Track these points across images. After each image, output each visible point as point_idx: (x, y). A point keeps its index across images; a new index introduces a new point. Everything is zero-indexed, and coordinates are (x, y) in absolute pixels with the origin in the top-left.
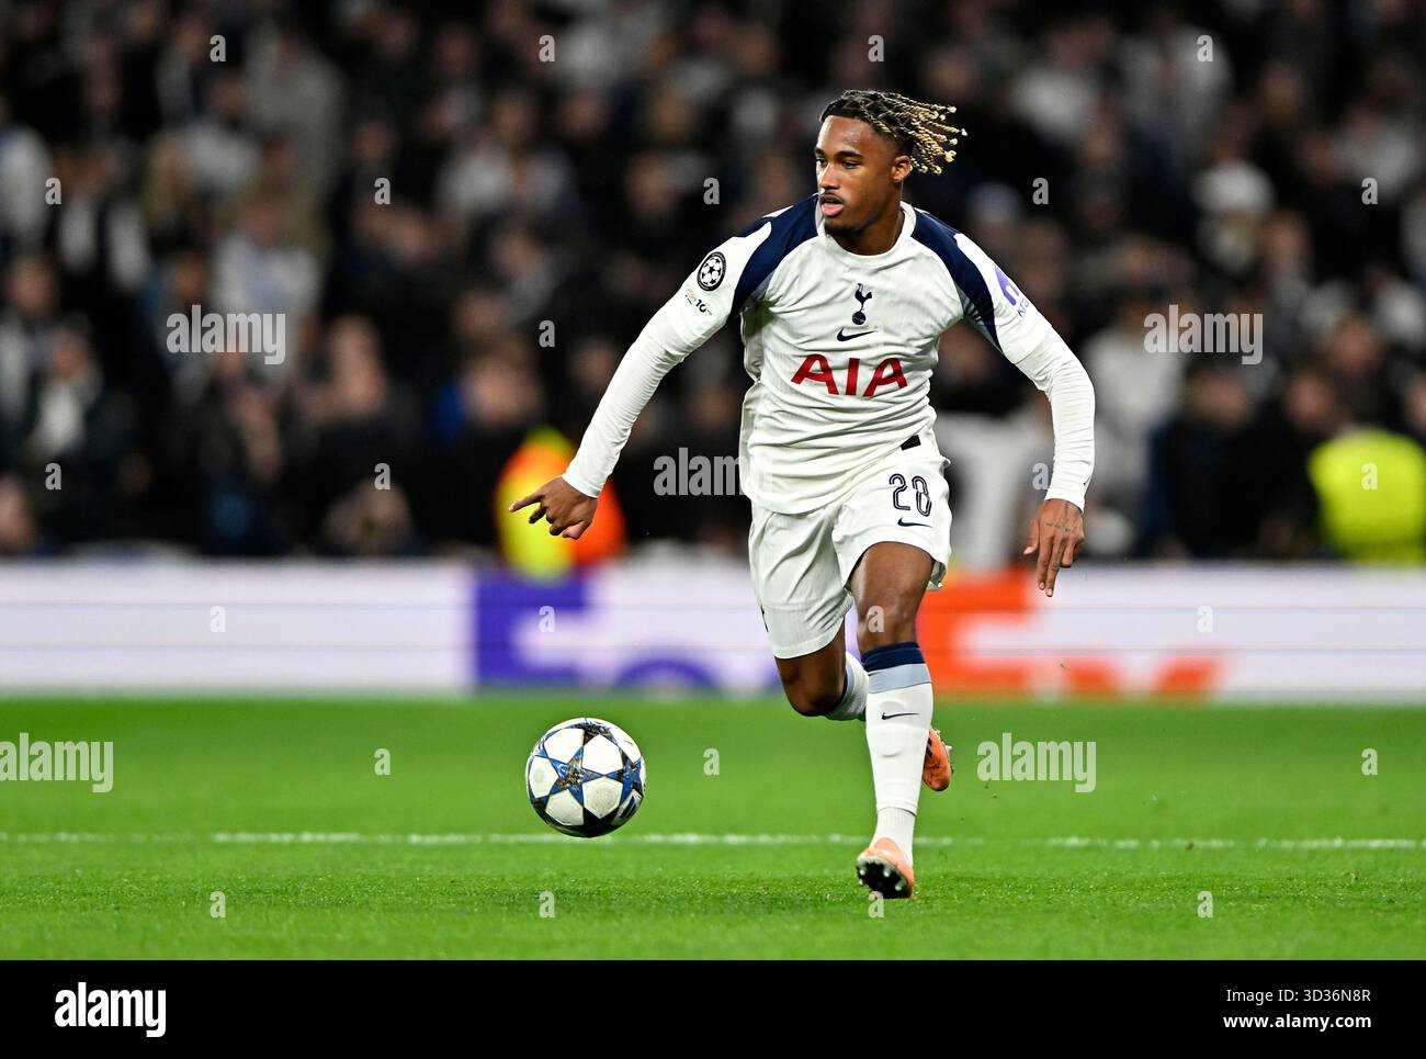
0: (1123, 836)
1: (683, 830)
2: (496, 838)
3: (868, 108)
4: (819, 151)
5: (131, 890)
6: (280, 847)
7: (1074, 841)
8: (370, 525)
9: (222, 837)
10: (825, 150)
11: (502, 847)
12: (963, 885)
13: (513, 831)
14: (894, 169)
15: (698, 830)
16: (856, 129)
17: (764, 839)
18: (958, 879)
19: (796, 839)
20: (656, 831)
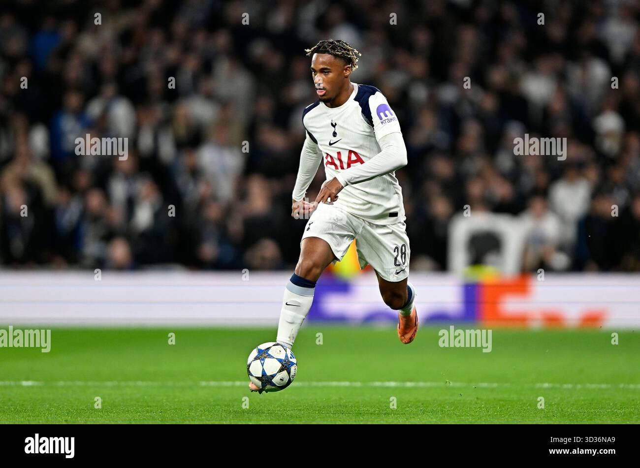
0: (565, 383)
1: (389, 381)
2: (314, 384)
3: (330, 48)
4: (313, 69)
5: (167, 405)
6: (227, 388)
7: (546, 385)
8: (263, 259)
9: (203, 383)
10: (315, 68)
11: (316, 388)
12: (501, 403)
13: (320, 380)
14: (345, 71)
15: (395, 380)
16: (326, 57)
17: (421, 384)
18: (500, 400)
19: (434, 384)
20: (378, 381)
